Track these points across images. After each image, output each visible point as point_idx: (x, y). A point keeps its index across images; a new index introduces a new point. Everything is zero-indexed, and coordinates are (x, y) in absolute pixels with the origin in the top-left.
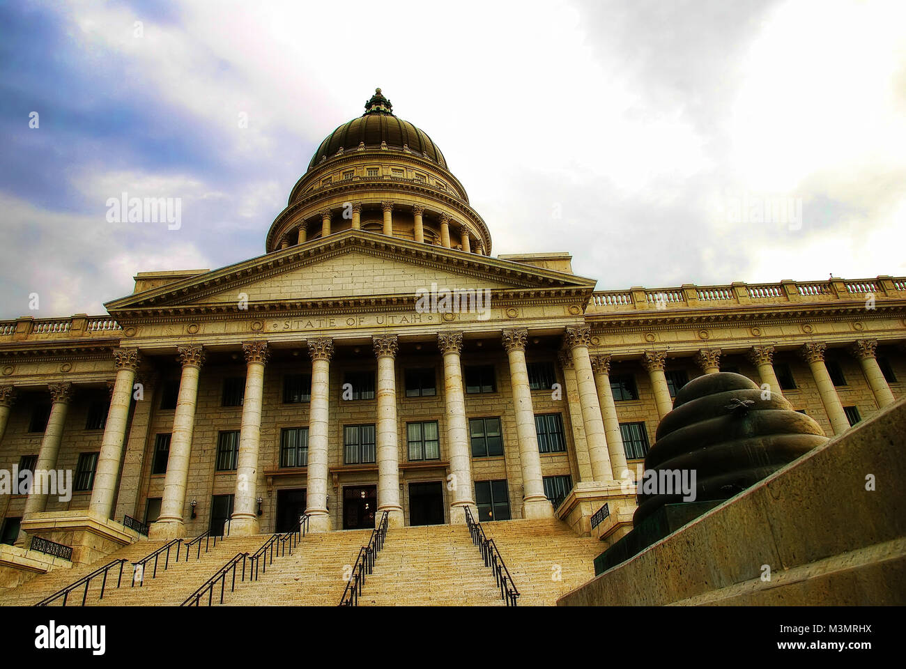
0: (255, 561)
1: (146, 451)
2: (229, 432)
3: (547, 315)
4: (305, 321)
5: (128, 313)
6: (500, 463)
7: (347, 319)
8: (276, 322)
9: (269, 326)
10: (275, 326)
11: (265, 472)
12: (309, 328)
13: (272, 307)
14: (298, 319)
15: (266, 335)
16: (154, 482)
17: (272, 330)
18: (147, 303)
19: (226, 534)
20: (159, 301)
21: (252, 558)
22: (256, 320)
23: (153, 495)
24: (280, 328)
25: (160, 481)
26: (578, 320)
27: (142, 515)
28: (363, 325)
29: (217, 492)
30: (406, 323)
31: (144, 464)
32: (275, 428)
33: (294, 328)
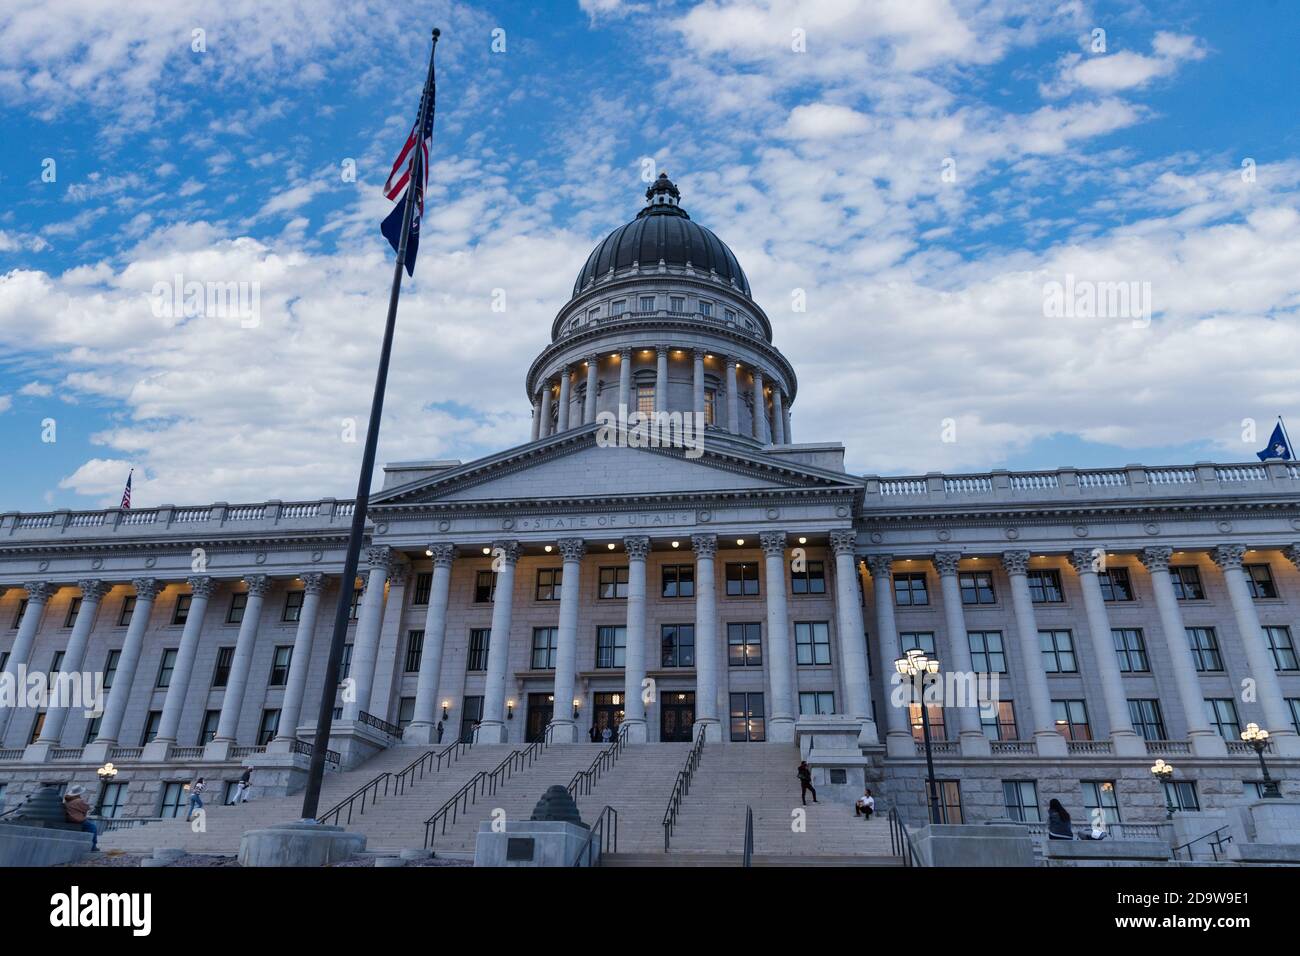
0: (494, 778)
1: (399, 649)
2: (482, 630)
3: (810, 517)
4: (556, 519)
5: (380, 510)
6: (759, 674)
7: (598, 517)
8: (526, 520)
9: (520, 524)
10: (526, 524)
11: (516, 674)
12: (560, 527)
13: (522, 505)
14: (548, 517)
15: (516, 534)
16: (407, 680)
17: (522, 528)
18: (398, 499)
19: (475, 741)
20: (409, 497)
21: (491, 776)
22: (507, 517)
23: (405, 694)
24: (531, 527)
25: (412, 680)
26: (845, 522)
27: (396, 714)
28: (615, 525)
29: (469, 693)
30: (658, 524)
31: (397, 663)
32: (527, 627)
33: (545, 528)
